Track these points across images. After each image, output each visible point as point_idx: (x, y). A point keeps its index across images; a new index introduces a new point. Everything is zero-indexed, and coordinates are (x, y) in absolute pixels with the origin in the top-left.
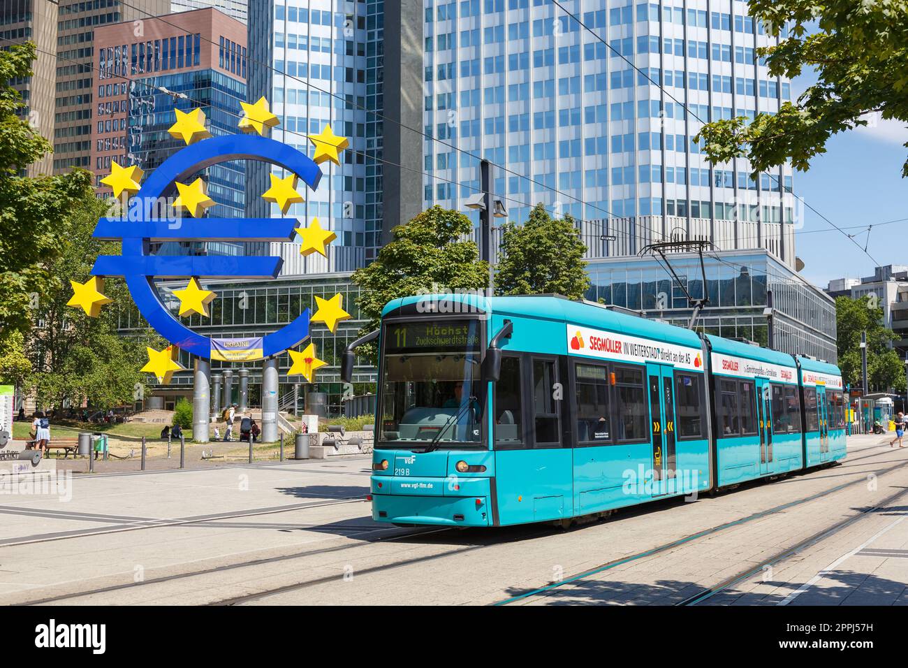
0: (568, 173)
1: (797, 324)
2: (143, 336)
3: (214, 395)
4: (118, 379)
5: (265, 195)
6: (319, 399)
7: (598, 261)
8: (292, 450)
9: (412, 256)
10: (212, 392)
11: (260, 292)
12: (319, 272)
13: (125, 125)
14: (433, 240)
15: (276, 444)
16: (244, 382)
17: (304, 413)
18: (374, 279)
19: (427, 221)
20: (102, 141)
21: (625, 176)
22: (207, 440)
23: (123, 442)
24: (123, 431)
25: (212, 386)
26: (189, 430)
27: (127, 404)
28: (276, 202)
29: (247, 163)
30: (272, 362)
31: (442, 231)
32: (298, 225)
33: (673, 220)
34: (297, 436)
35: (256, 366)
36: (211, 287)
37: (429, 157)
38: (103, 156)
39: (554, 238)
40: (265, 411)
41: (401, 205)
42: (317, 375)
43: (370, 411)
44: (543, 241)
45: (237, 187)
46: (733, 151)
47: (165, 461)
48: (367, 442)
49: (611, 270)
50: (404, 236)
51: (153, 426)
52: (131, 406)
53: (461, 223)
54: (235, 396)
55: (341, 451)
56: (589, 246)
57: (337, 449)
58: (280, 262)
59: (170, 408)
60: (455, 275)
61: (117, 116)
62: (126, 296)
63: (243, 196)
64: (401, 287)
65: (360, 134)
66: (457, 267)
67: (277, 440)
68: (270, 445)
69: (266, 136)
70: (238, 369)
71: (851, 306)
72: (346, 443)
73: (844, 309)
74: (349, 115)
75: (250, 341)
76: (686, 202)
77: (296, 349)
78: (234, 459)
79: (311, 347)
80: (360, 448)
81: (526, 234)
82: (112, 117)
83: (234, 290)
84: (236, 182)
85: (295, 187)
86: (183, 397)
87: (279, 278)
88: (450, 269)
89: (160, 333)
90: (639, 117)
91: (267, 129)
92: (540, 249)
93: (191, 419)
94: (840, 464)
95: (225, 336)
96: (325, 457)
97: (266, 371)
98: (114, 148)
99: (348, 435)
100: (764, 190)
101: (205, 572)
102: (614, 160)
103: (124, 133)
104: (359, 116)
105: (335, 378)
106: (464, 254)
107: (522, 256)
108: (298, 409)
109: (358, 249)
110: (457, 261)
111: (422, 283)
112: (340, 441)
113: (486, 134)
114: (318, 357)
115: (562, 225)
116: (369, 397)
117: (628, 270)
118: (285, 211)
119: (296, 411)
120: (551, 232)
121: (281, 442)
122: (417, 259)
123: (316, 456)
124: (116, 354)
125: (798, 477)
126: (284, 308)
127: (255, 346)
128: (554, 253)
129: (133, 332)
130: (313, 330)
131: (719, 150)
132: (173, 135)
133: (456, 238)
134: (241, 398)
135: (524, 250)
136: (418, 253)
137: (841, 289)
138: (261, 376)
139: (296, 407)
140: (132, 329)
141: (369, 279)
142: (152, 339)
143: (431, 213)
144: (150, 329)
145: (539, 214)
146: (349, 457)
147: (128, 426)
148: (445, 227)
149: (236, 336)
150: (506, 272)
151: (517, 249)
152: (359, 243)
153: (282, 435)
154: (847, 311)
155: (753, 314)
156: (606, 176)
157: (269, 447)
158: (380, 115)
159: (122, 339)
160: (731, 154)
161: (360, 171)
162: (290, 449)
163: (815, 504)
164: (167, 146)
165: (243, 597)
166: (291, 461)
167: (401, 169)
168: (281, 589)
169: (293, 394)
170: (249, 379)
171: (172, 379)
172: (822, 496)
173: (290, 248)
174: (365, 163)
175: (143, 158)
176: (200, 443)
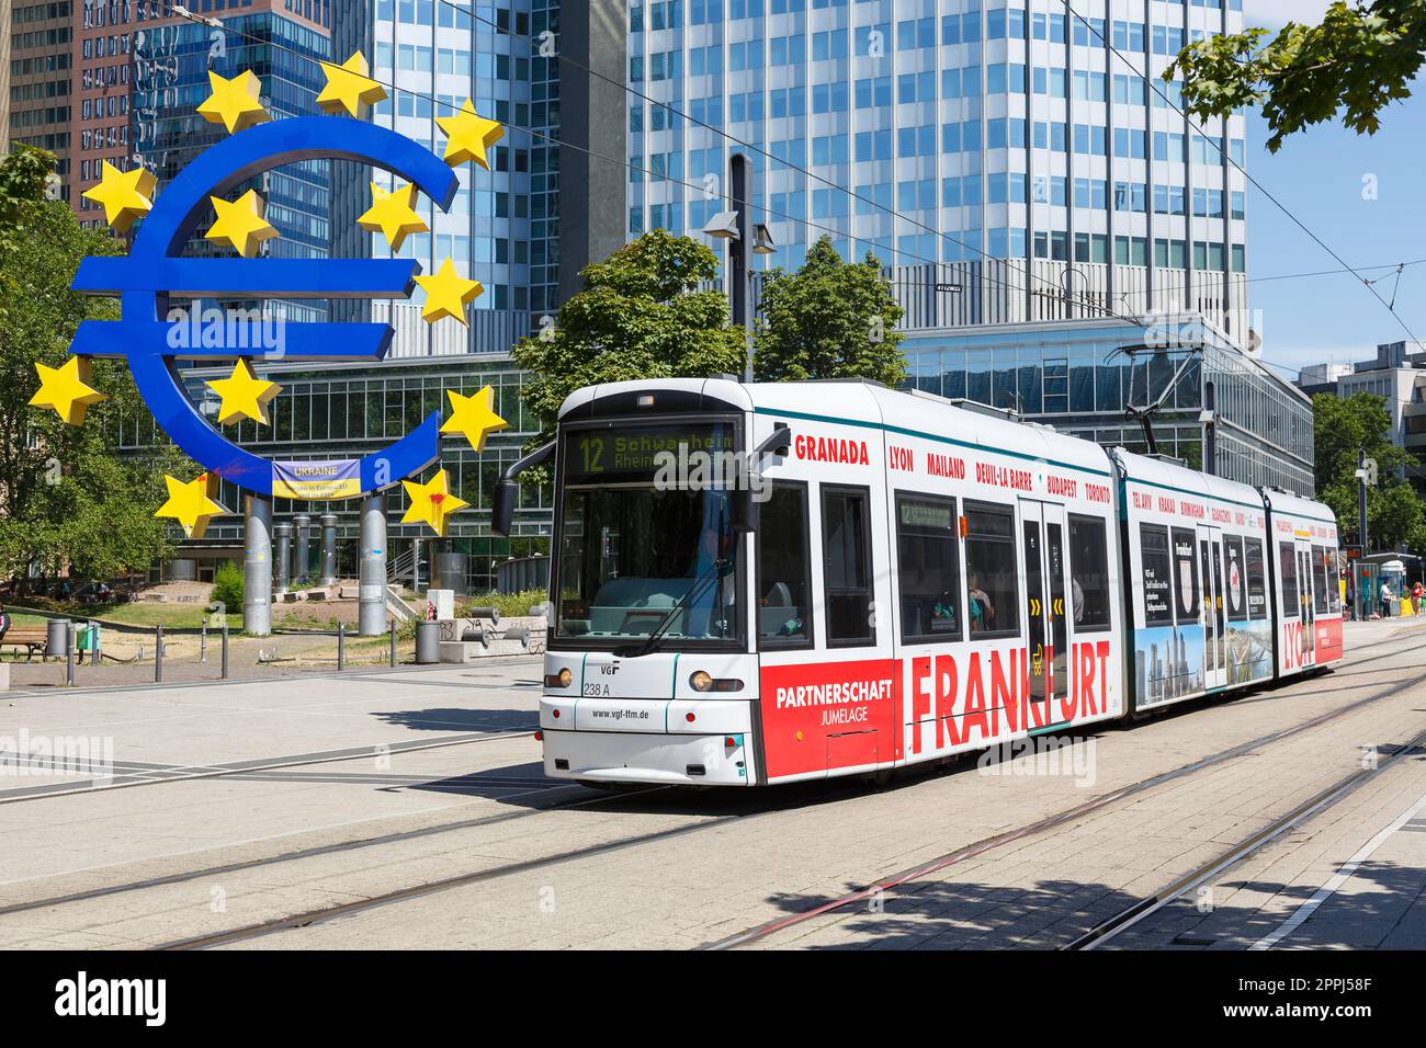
0: (870, 186)
1: (1249, 439)
2: (161, 458)
3: (280, 556)
4: (119, 530)
5: (361, 220)
6: (454, 564)
7: (920, 334)
8: (410, 647)
9: (617, 316)
10: (275, 553)
11: (355, 386)
12: (453, 353)
13: (128, 108)
14: (652, 287)
15: (383, 638)
16: (330, 536)
17: (429, 587)
18: (550, 356)
19: (642, 256)
20: (89, 134)
21: (965, 192)
22: (268, 631)
23: (126, 634)
24: (129, 616)
25: (275, 542)
26: (239, 615)
27: (136, 572)
28: (381, 231)
29: (332, 168)
30: (376, 501)
31: (668, 273)
32: (419, 270)
33: (1045, 266)
34: (419, 624)
35: (350, 509)
36: (273, 377)
37: (638, 159)
38: (92, 158)
39: (847, 294)
40: (363, 583)
41: (591, 240)
42: (451, 524)
43: (540, 584)
44: (830, 299)
45: (316, 211)
46: (1240, 93)
47: (196, 666)
48: (536, 634)
49: (941, 350)
50: (602, 282)
51: (179, 608)
52: (142, 575)
53: (700, 259)
54: (315, 557)
55: (492, 650)
56: (904, 307)
57: (485, 646)
58: (387, 332)
59: (207, 577)
60: (690, 348)
61: (114, 91)
62: (130, 391)
63: (327, 225)
64: (597, 370)
65: (521, 122)
66: (693, 335)
67: (384, 631)
68: (374, 639)
69: (362, 119)
70: (319, 513)
71: (1337, 410)
72: (502, 636)
73: (1325, 415)
74: (502, 90)
75: (339, 467)
76: (1067, 235)
77: (416, 480)
78: (313, 663)
79: (442, 476)
80: (524, 645)
81: (802, 288)
82: (105, 93)
83: (311, 382)
84: (314, 202)
85: (413, 206)
86: (226, 560)
87: (387, 362)
88: (682, 338)
89: (190, 454)
90: (989, 93)
91: (365, 107)
92: (825, 312)
93: (241, 596)
94: (1332, 671)
95: (296, 459)
96: (466, 659)
97: (366, 517)
98: (109, 144)
99: (505, 624)
100: (1196, 215)
101: (259, 863)
102: (947, 166)
103: (124, 120)
104: (520, 92)
105: (483, 529)
106: (704, 312)
107: (795, 325)
108: (420, 581)
109: (517, 316)
110: (693, 325)
111: (633, 363)
112: (491, 633)
113: (732, 121)
114: (453, 493)
115: (862, 272)
116: (538, 560)
117: (969, 349)
118: (396, 247)
119: (417, 583)
120: (843, 284)
121: (392, 635)
122: (624, 322)
123: (451, 657)
124: (116, 488)
125: (1265, 694)
126: (394, 413)
127: (348, 473)
128: (848, 319)
129: (144, 452)
130: (444, 450)
131: (1214, 93)
132: (205, 116)
133: (692, 286)
134: (324, 563)
135: (798, 315)
136: (626, 312)
137: (1319, 382)
138: (357, 525)
139: (416, 577)
140: (142, 447)
141: (542, 355)
142: (175, 463)
143: (648, 242)
144: (173, 447)
145: (823, 253)
146: (505, 660)
147: (137, 608)
148: (673, 266)
149: (315, 458)
150: (767, 351)
151: (786, 312)
152: (520, 305)
153: (393, 623)
154: (1331, 417)
155: (1176, 422)
156: (933, 192)
157: (371, 643)
158: (555, 90)
159: (125, 464)
160: (1236, 101)
161: (522, 183)
162: (407, 647)
163: (1308, 739)
164: (198, 141)
165: (327, 910)
166: (408, 666)
167: (590, 181)
168: (393, 894)
169: (411, 555)
170: (339, 531)
171: (208, 530)
172: (1315, 725)
173: (404, 311)
174: (530, 170)
175: (159, 163)
176: (256, 636)
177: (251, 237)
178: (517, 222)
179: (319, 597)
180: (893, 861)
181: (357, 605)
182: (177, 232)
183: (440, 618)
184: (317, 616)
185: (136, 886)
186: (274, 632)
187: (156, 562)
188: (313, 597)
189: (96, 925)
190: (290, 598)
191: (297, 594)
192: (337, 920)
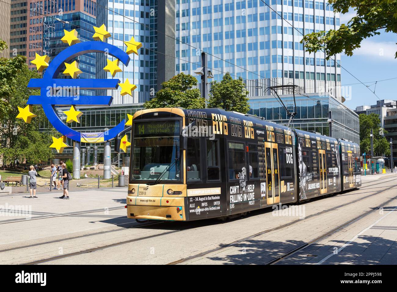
0: (240, 59)
1: (342, 126)
2: (50, 132)
4: (39, 151)
5: (104, 69)
6: (128, 160)
7: (253, 98)
8: (117, 182)
9: (171, 95)
10: (81, 157)
11: (102, 112)
12: (129, 103)
13: (42, 37)
14: (180, 88)
15: (110, 180)
16: (96, 152)
17: (122, 166)
18: (154, 106)
19: (177, 80)
20: (31, 44)
21: (266, 60)
22: (79, 178)
23: (43, 179)
24: (42, 174)
25: (81, 154)
26: (71, 174)
28: (110, 72)
29: (96, 54)
30: (108, 143)
31: (184, 84)
32: (120, 82)
33: (287, 80)
34: (119, 176)
35: (101, 145)
36: (80, 110)
37: (178, 52)
38: (32, 51)
39: (234, 88)
40: (104, 165)
41: (166, 73)
42: (128, 149)
44: (229, 89)
45: (92, 65)
49: (259, 102)
50: (167, 86)
52: (45, 163)
53: (193, 81)
54: (92, 158)
56: (249, 91)
58: (111, 98)
60: (190, 104)
61: (38, 33)
62: (43, 114)
63: (95, 69)
65: (147, 41)
66: (191, 100)
67: (110, 178)
68: (107, 180)
69: (105, 42)
70: (93, 146)
71: (366, 118)
73: (363, 119)
74: (142, 33)
75: (98, 134)
76: (293, 71)
78: (92, 186)
79: (126, 136)
81: (222, 86)
82: (36, 33)
83: (91, 111)
84: (92, 63)
85: (118, 65)
86: (68, 159)
87: (111, 106)
88: (188, 101)
89: (58, 130)
90: (272, 34)
91: (105, 39)
92: (228, 92)
93: (72, 169)
95: (87, 132)
97: (105, 147)
98: (37, 47)
100: (328, 66)
101: (78, 237)
102: (261, 53)
103: (41, 41)
104: (147, 33)
106: (194, 94)
107: (220, 96)
108: (120, 164)
109: (146, 93)
110: (191, 98)
113: (204, 41)
114: (129, 141)
115: (238, 82)
117: (267, 102)
118: (113, 76)
119: (119, 165)
120: (233, 85)
121: (112, 179)
122: (173, 97)
124: (38, 140)
126: (113, 119)
127: (101, 136)
128: (234, 94)
129: (46, 130)
131: (312, 47)
132: (63, 41)
133: (191, 87)
134: (94, 159)
135: (220, 93)
136: (173, 94)
137: (361, 110)
138: (103, 149)
139: (119, 163)
141: (151, 106)
142: (54, 133)
143: (179, 76)
144: (54, 129)
145: (227, 77)
147: (44, 172)
148: (186, 82)
149: (92, 132)
150: (213, 103)
151: (217, 93)
152: (147, 90)
153: (112, 176)
154: (364, 120)
155: (322, 122)
156: (257, 60)
157: (107, 181)
158: (156, 33)
159: (41, 133)
160: (317, 48)
161: (147, 58)
162: (116, 182)
163: (351, 206)
164: (60, 47)
165: (96, 248)
166: (117, 187)
167: (166, 57)
168: (112, 245)
169: (117, 157)
170: (98, 151)
171: (63, 151)
172: (354, 202)
173: (116, 92)
174: (149, 54)
175: (50, 52)
176: (76, 179)
177: (75, 73)
178: (146, 68)
179: (93, 169)
180: (240, 236)
181: (103, 171)
182: (55, 72)
183: (125, 174)
184: (92, 174)
185: (47, 243)
186: (81, 178)
187: (49, 159)
188: (91, 169)
189: (37, 252)
190: (85, 169)
191: (87, 168)
192: (98, 251)
